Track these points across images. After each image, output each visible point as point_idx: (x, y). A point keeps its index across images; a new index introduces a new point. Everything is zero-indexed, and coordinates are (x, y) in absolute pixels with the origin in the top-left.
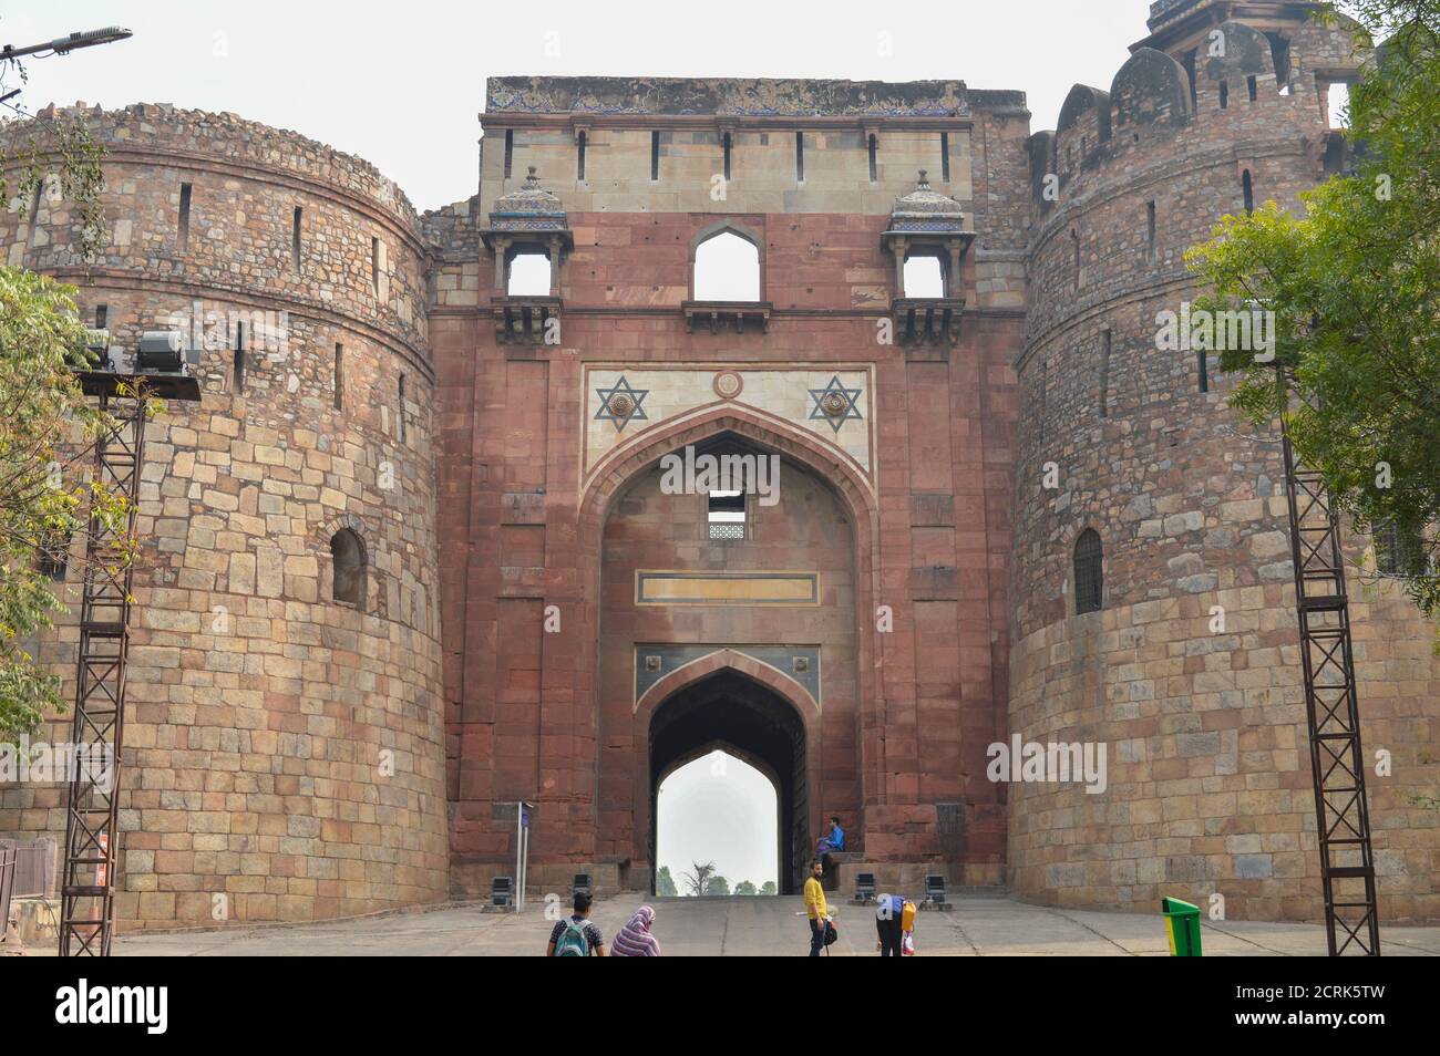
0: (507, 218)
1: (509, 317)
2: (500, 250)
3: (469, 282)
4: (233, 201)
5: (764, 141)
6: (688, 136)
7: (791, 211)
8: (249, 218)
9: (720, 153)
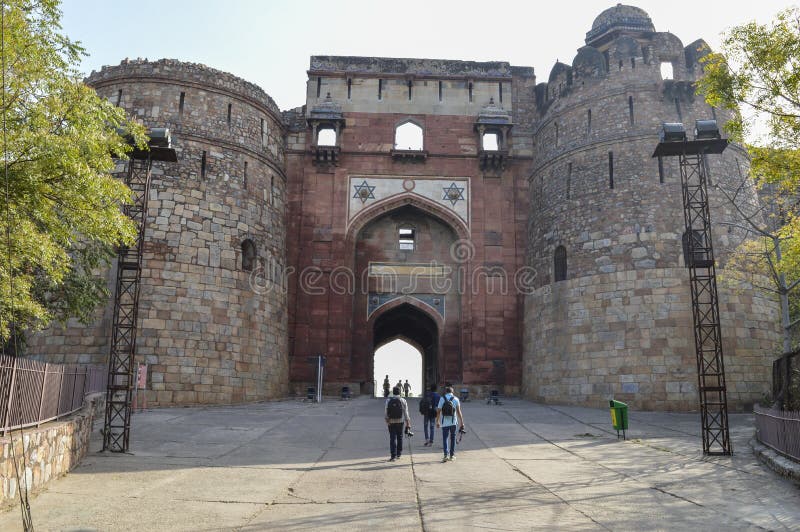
0: (317, 113)
1: (318, 154)
2: (314, 126)
3: (302, 140)
4: (202, 100)
5: (426, 84)
6: (394, 82)
7: (437, 113)
8: (209, 107)
9: (407, 89)
